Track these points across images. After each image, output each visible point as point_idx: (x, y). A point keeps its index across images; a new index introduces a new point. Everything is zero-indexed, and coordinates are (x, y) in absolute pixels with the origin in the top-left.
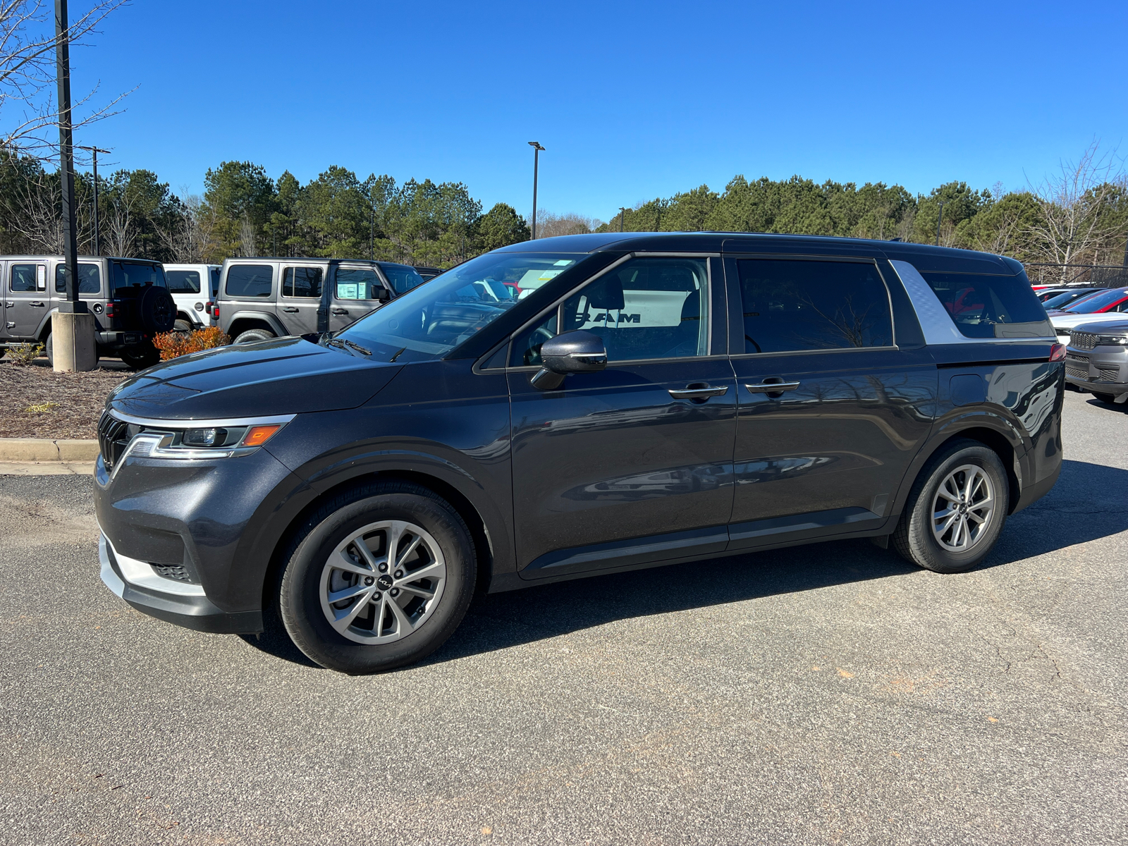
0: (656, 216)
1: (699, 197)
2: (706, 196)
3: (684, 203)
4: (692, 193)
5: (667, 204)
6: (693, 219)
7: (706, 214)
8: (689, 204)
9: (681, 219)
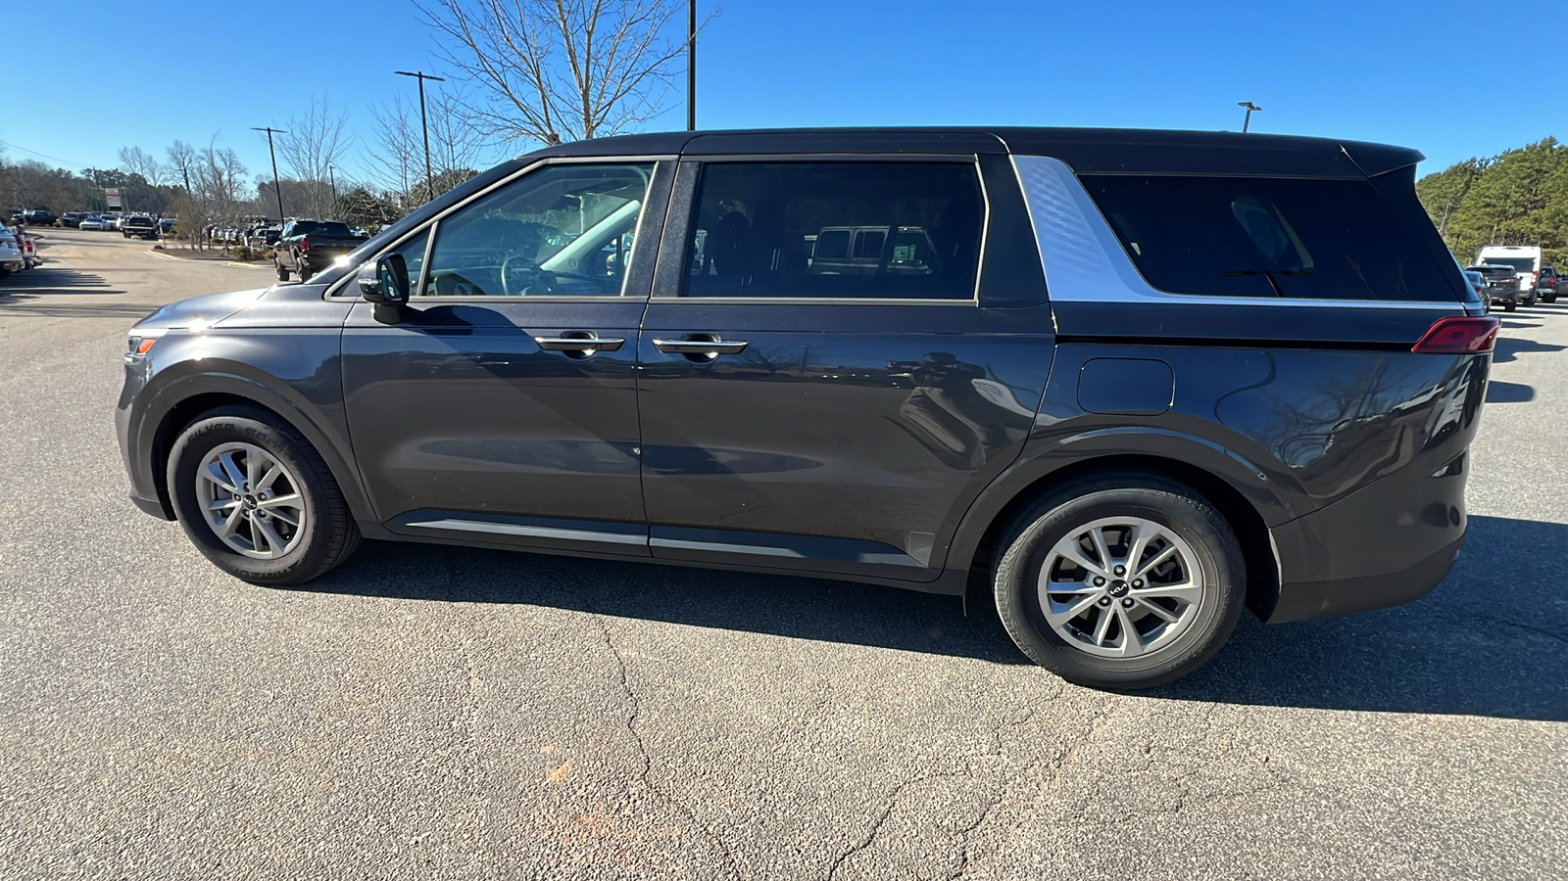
0: (1466, 178)
1: (1539, 153)
2: (1552, 151)
3: (1512, 161)
4: (1527, 148)
5: (1486, 164)
6: (1524, 178)
7: (1546, 172)
8: (1519, 162)
9: (1504, 181)
